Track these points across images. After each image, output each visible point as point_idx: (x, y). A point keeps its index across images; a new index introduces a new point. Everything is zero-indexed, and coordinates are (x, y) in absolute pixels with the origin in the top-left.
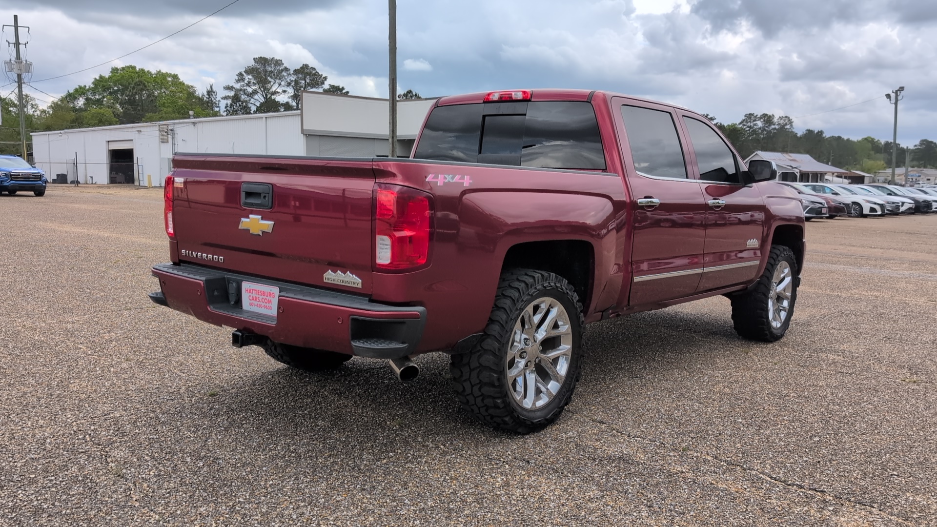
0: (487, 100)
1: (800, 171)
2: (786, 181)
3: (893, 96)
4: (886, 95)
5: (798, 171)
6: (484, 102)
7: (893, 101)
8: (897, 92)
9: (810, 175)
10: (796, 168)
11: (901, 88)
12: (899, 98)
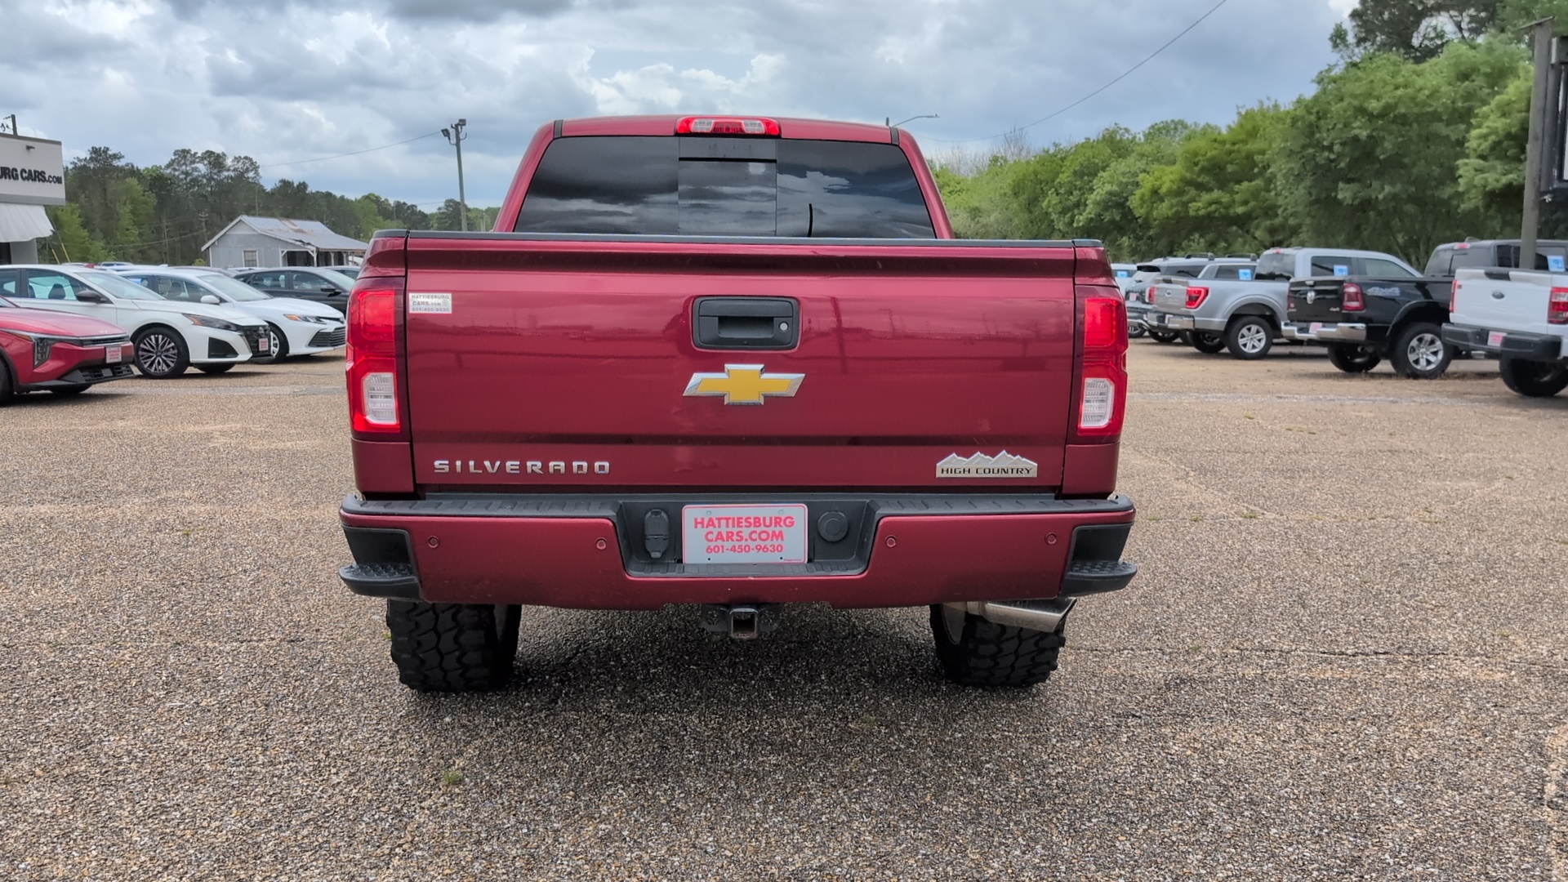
0: (684, 131)
1: (317, 248)
2: (295, 265)
3: (452, 132)
4: (443, 131)
5: (314, 249)
6: (677, 134)
7: (454, 141)
8: (457, 125)
9: (333, 255)
10: (309, 244)
11: (460, 121)
12: (462, 136)
